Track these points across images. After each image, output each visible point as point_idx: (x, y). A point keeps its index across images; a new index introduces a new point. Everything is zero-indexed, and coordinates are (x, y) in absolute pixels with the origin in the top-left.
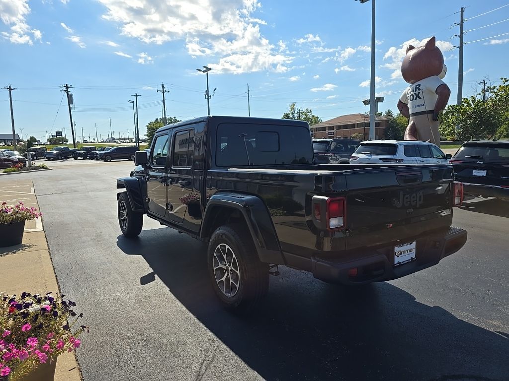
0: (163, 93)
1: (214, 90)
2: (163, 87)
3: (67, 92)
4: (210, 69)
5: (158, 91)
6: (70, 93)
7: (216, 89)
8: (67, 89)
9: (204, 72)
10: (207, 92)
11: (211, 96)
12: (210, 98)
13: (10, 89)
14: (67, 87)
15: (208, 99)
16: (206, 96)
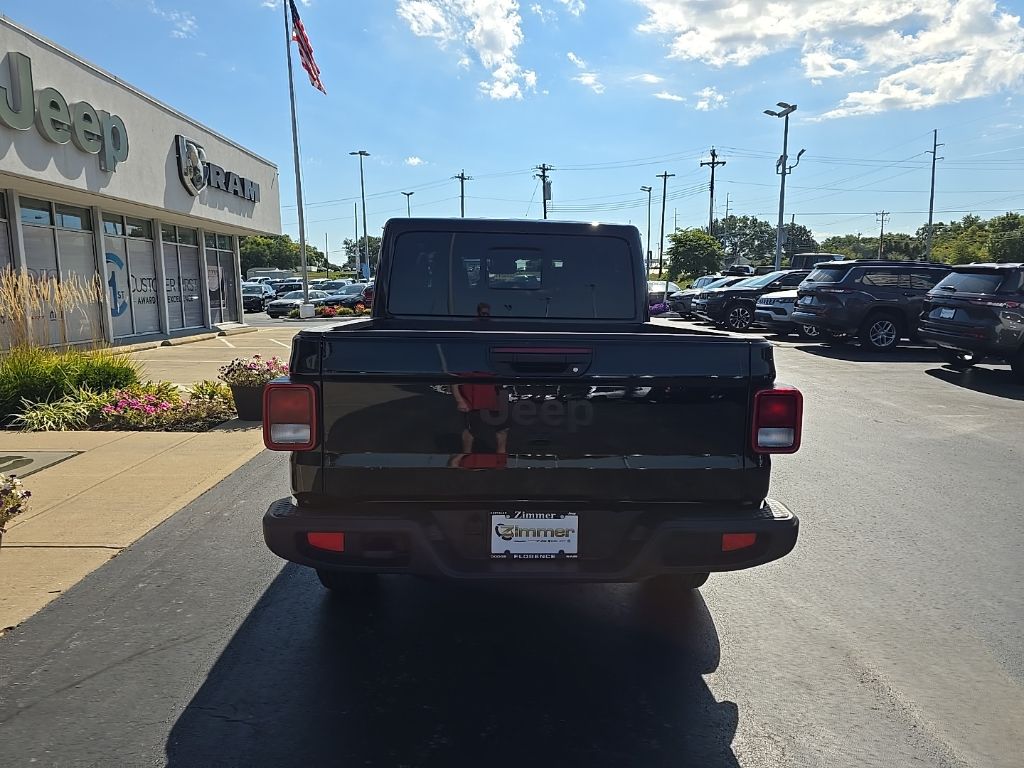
0: (713, 167)
1: (800, 154)
2: (714, 155)
3: (544, 177)
4: (794, 108)
5: (702, 164)
6: (548, 180)
7: (803, 151)
8: (544, 172)
9: (779, 115)
10: (783, 159)
11: (790, 168)
12: (787, 171)
13: (462, 178)
14: (544, 169)
15: (784, 174)
16: (781, 167)
